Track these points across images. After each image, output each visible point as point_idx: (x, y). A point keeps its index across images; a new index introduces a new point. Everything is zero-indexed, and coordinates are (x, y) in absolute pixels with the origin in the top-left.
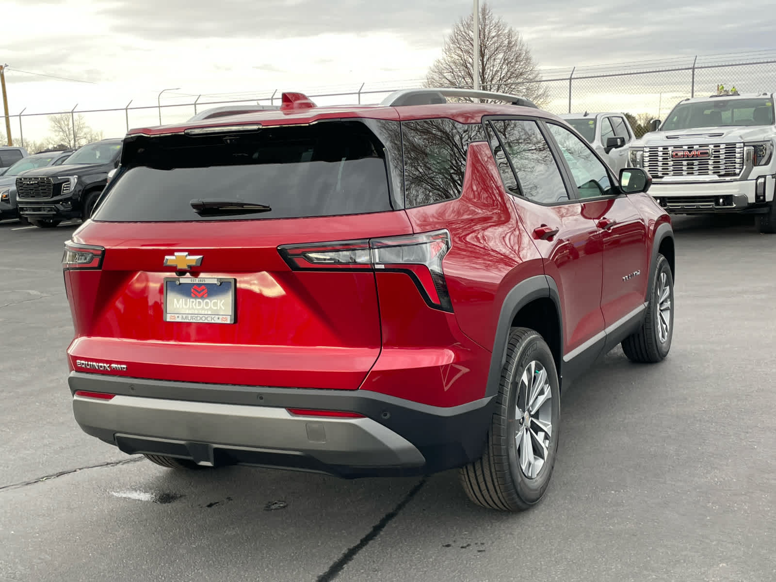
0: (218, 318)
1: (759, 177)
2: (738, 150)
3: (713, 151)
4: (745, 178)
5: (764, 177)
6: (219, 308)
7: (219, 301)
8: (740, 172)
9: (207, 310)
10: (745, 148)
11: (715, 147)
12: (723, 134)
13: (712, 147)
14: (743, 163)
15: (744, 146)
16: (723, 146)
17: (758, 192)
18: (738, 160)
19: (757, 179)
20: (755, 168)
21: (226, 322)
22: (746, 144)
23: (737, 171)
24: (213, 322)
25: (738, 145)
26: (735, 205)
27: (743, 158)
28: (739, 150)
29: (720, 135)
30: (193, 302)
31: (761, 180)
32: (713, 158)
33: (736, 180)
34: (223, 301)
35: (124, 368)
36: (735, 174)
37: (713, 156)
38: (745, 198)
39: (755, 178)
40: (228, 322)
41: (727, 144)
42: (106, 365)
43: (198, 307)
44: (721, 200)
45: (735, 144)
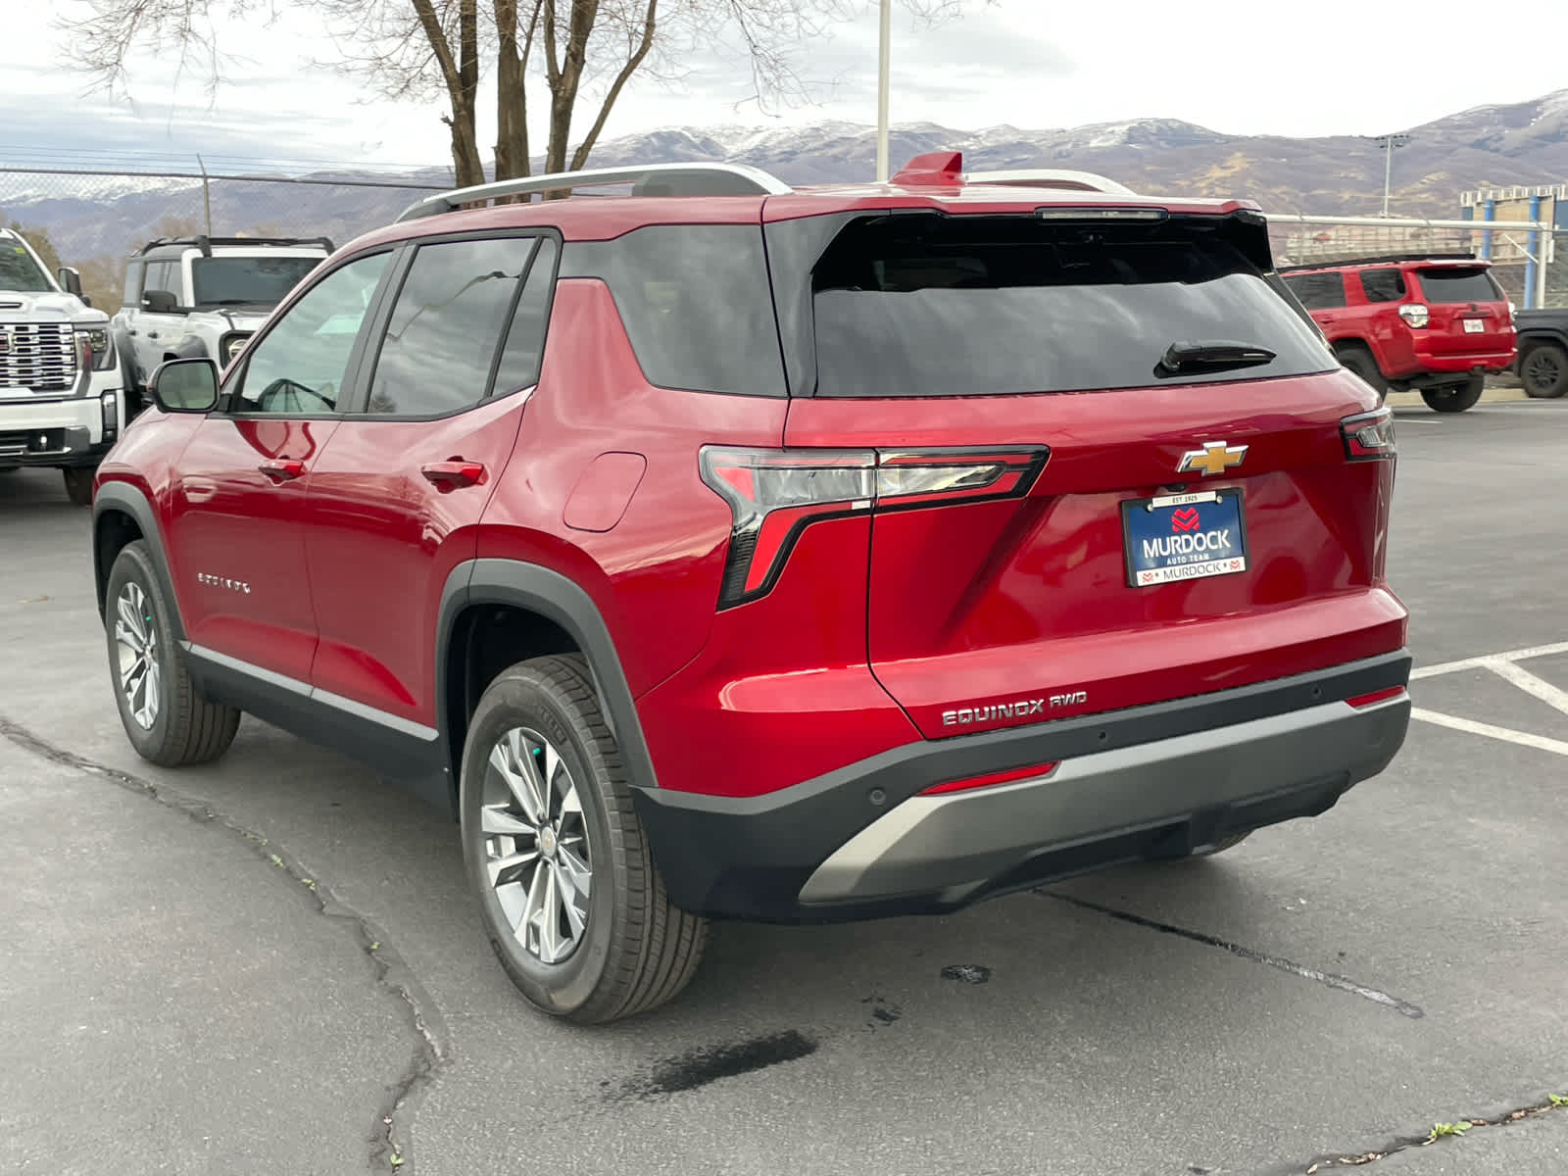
0: (1225, 565)
1: (105, 393)
2: (63, 338)
3: (15, 337)
4: (81, 396)
5: (112, 391)
6: (1221, 547)
7: (1219, 532)
8: (73, 382)
9: (1202, 553)
10: (77, 335)
11: (17, 329)
12: (21, 304)
13: (12, 328)
14: (75, 364)
15: (74, 330)
16: (34, 329)
17: (107, 422)
18: (67, 359)
19: (101, 397)
20: (95, 376)
21: (1237, 570)
22: (77, 327)
23: (67, 380)
24: (1217, 572)
25: (62, 328)
26: (66, 450)
27: (75, 354)
28: (67, 337)
29: (17, 306)
30: (1176, 542)
31: (109, 399)
32: (16, 353)
33: (68, 399)
34: (1226, 532)
35: (1081, 697)
36: (62, 387)
37: (16, 348)
38: (84, 434)
39: (99, 395)
40: (1242, 568)
41: (42, 325)
42: (1037, 704)
43: (1186, 551)
44: (44, 440)
45: (56, 325)
